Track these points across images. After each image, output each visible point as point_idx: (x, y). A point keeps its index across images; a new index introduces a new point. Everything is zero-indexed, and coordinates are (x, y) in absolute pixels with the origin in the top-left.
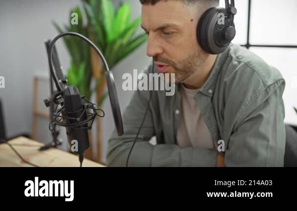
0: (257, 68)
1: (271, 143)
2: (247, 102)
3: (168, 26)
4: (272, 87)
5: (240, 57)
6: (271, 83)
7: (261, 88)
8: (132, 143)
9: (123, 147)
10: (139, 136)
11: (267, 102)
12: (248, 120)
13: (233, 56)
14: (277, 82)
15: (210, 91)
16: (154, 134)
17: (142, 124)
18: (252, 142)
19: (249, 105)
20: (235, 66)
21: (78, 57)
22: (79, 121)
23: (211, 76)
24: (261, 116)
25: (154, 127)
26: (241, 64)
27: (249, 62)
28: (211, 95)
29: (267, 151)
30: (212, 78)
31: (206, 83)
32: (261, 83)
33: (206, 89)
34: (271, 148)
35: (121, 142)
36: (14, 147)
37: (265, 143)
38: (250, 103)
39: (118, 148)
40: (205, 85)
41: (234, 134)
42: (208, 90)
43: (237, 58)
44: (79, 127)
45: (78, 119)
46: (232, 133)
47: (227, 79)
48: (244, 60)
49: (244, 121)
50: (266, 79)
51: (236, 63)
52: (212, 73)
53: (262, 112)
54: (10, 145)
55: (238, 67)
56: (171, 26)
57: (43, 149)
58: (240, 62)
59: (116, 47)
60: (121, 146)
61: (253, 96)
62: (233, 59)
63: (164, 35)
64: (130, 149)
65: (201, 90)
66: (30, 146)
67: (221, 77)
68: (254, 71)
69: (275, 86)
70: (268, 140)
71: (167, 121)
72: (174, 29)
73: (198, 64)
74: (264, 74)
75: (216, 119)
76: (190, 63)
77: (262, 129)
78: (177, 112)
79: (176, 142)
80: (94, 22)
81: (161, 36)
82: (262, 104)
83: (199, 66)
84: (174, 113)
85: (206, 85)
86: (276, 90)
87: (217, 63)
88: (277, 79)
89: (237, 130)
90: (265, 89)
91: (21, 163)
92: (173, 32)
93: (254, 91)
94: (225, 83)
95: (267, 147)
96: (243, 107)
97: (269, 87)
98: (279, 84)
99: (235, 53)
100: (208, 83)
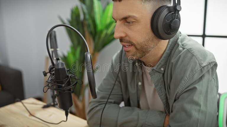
0: (196, 53)
1: (203, 108)
2: (186, 78)
3: (129, 17)
4: (205, 68)
5: (185, 45)
6: (205, 65)
7: (198, 68)
8: (104, 105)
9: (98, 108)
10: (109, 100)
11: (201, 78)
12: (186, 91)
13: (180, 44)
14: (210, 64)
15: (162, 69)
16: (123, 100)
17: (111, 92)
18: (188, 107)
19: (188, 80)
20: (180, 51)
21: (76, 42)
22: (64, 87)
23: (162, 58)
24: (195, 88)
25: (122, 95)
26: (185, 50)
27: (191, 49)
28: (163, 72)
29: (199, 114)
30: (163, 60)
31: (159, 63)
32: (198, 65)
33: (159, 67)
34: (202, 112)
35: (97, 104)
36: (25, 104)
37: (198, 108)
38: (188, 79)
39: (95, 108)
40: (157, 65)
41: (176, 101)
42: (160, 68)
43: (183, 45)
44: (64, 91)
45: (63, 85)
46: (175, 100)
47: (173, 60)
48: (187, 47)
49: (183, 92)
50: (202, 62)
51: (181, 49)
52: (163, 56)
53: (196, 86)
54: (23, 103)
55: (183, 52)
56: (132, 17)
57: (45, 107)
58: (184, 49)
59: (103, 35)
60: (97, 106)
61: (191, 74)
62: (180, 46)
63: (127, 24)
64: (103, 109)
65: (155, 68)
66: (36, 104)
67: (170, 59)
68: (193, 55)
69: (208, 67)
70: (200, 106)
71: (132, 91)
72: (134, 19)
73: (152, 46)
74: (200, 58)
75: (165, 90)
76: (146, 45)
77: (196, 98)
78: (140, 84)
79: (139, 106)
80: (87, 17)
81: (125, 24)
82: (197, 80)
83: (153, 48)
84: (137, 85)
85: (159, 65)
86: (209, 70)
87: (168, 48)
88: (210, 62)
89: (178, 98)
90: (200, 69)
91: (29, 116)
92: (133, 22)
93: (192, 71)
94: (172, 63)
95: (199, 111)
96: (183, 82)
97: (204, 67)
98: (212, 66)
99: (182, 41)
100: (160, 63)
